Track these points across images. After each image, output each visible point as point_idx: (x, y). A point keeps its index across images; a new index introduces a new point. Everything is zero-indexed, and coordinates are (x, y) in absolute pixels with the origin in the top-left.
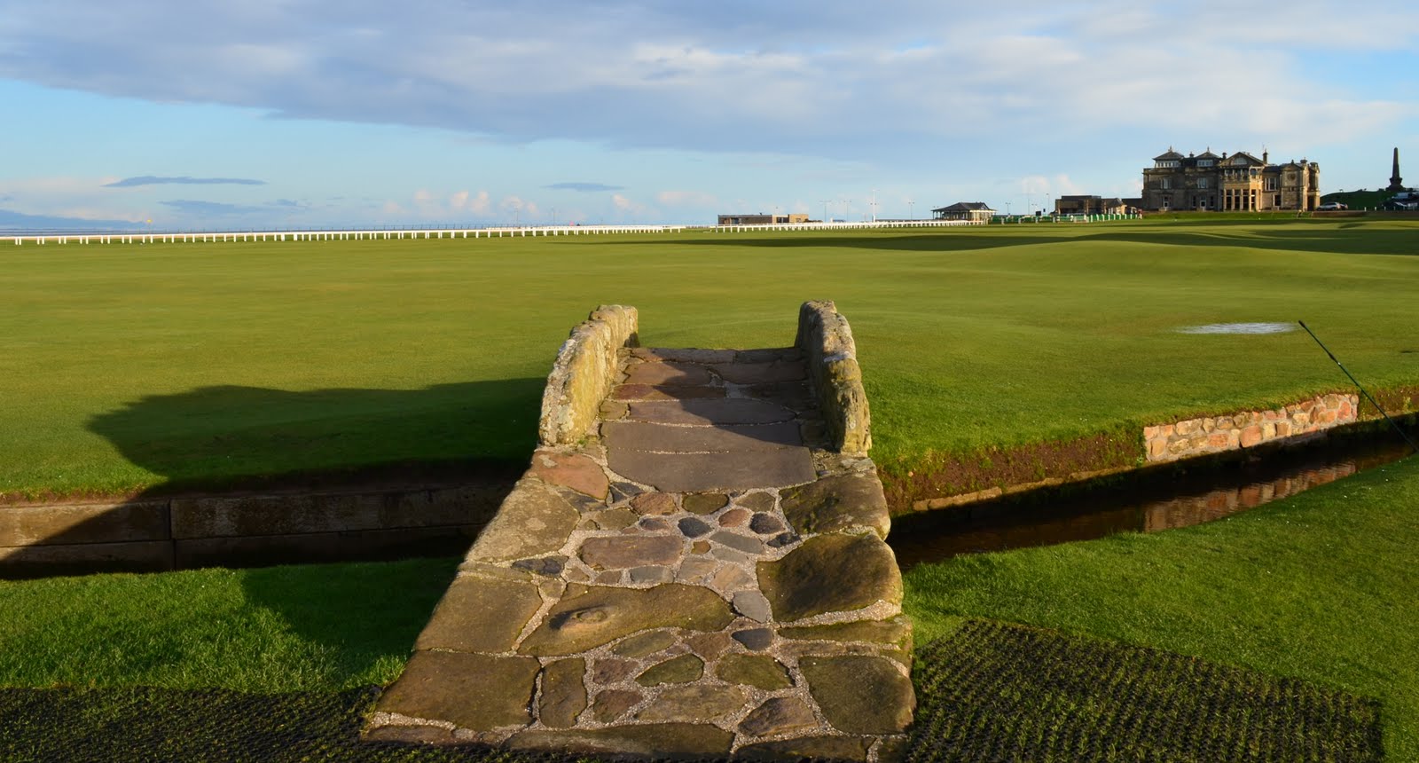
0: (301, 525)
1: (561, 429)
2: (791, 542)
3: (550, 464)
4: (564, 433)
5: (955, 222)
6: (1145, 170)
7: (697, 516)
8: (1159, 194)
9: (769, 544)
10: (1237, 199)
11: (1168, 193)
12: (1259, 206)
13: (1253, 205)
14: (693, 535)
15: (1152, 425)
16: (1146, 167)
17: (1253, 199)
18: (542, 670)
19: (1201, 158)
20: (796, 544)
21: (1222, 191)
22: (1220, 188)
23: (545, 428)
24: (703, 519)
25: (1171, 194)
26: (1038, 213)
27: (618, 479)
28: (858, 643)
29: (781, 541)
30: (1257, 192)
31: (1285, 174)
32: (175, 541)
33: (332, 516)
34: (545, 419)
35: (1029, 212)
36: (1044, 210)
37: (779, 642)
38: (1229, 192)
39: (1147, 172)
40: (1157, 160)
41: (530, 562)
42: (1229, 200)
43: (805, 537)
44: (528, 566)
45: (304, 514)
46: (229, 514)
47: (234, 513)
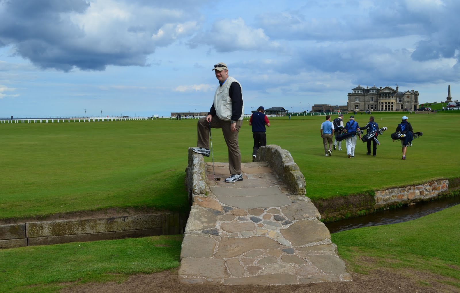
0: (76, 231)
1: (201, 189)
2: (290, 223)
3: (201, 200)
4: (202, 190)
5: (271, 115)
6: (348, 94)
7: (255, 216)
8: (354, 104)
9: (282, 224)
10: (386, 106)
11: (358, 104)
12: (394, 109)
13: (392, 109)
14: (257, 222)
15: (377, 191)
16: (349, 93)
17: (392, 106)
18: (226, 262)
19: (371, 89)
20: (291, 224)
21: (380, 103)
22: (379, 101)
23: (196, 189)
24: (257, 217)
25: (359, 104)
26: (305, 112)
27: (224, 205)
28: (322, 251)
29: (286, 223)
30: (394, 103)
31: (405, 97)
32: (27, 238)
33: (87, 228)
34: (195, 186)
35: (301, 111)
36: (307, 110)
37: (297, 252)
38: (382, 103)
39: (349, 95)
40: (353, 90)
41: (208, 231)
42: (382, 106)
43: (294, 221)
44: (207, 232)
45: (77, 227)
46: (49, 228)
47: (51, 227)
